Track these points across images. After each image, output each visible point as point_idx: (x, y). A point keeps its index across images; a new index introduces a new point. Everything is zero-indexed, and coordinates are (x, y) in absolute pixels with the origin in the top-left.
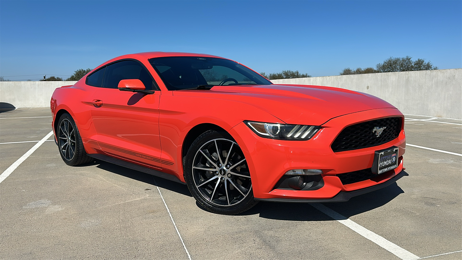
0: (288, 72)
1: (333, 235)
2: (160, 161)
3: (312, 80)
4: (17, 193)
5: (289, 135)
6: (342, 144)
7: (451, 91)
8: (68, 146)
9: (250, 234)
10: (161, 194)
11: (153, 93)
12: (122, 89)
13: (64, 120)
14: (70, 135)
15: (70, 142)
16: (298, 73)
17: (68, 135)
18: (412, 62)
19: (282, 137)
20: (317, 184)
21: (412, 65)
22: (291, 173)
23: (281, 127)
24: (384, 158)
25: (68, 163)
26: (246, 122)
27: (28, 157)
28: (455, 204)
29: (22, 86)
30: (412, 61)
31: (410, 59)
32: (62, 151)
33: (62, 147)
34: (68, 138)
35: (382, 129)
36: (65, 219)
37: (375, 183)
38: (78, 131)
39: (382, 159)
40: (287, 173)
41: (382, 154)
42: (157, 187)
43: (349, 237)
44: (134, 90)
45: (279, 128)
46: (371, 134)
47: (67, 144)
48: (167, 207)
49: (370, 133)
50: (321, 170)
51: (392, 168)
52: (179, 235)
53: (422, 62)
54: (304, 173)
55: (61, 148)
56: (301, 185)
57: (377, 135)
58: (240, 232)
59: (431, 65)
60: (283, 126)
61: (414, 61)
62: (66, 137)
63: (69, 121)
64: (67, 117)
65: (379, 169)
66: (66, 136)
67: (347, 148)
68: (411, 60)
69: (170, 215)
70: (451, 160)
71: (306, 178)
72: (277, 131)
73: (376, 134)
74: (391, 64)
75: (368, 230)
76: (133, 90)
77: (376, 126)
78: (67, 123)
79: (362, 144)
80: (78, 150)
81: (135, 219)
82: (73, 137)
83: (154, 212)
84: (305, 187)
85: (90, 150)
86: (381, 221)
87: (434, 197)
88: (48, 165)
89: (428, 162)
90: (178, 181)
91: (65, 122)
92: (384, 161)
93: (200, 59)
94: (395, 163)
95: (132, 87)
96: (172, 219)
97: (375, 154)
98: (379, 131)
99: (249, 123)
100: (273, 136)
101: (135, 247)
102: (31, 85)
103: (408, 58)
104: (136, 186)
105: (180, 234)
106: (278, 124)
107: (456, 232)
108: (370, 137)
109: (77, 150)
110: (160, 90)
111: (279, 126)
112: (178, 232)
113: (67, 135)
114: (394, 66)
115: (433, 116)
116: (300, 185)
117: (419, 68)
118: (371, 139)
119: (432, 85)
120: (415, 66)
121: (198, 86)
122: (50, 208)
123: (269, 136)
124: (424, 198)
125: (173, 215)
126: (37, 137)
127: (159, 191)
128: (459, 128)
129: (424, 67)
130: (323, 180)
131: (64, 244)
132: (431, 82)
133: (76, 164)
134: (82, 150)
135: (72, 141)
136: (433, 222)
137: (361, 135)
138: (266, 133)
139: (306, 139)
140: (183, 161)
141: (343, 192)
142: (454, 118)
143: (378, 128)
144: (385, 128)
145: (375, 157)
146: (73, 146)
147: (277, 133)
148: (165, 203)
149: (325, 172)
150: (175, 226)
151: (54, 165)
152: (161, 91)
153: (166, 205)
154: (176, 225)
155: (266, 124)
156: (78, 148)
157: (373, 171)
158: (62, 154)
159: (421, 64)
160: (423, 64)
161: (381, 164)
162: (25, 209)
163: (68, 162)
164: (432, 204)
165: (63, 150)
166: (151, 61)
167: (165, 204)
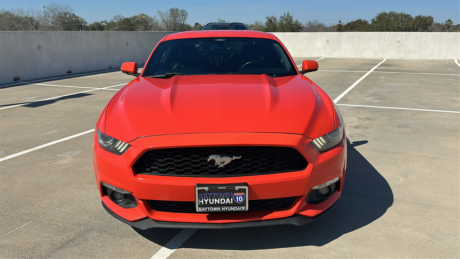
20: (132, 203)
24: (212, 195)
39: (207, 195)
41: (205, 189)
51: (233, 209)
57: (218, 165)
65: (199, 207)
92: (212, 198)
93: (218, 40)
121: (167, 74)
130: (136, 200)
141: (151, 219)
143: (220, 156)
144: (239, 158)
147: (110, 141)
161: (206, 201)
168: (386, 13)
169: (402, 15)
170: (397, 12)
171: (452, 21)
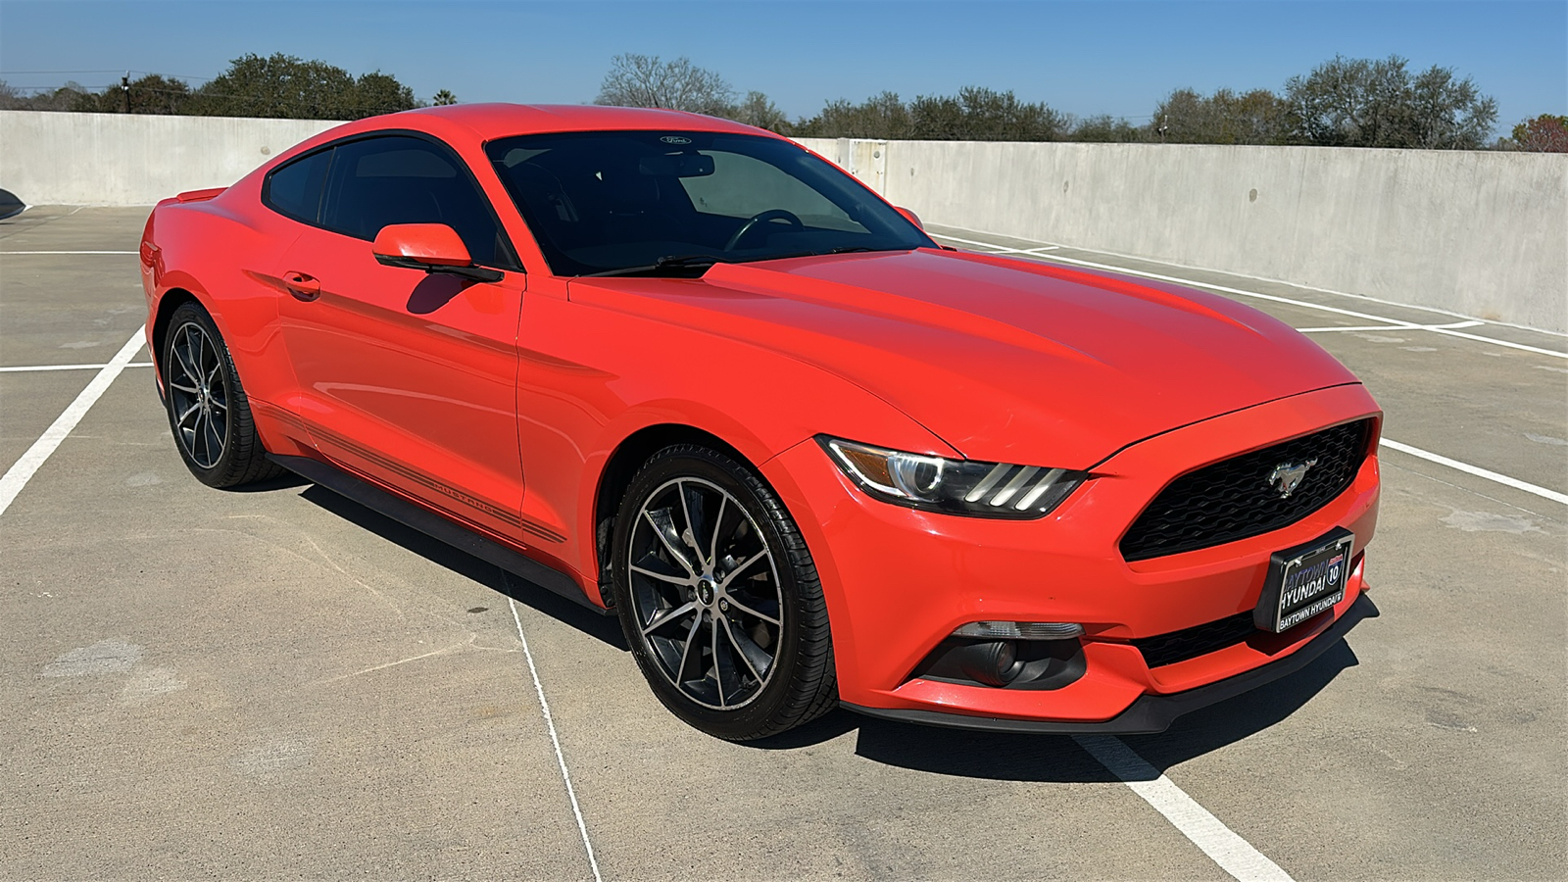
0: (979, 92)
1: (1109, 851)
2: (519, 523)
3: (1059, 153)
4: (25, 606)
5: (974, 497)
6: (1160, 531)
7: (1540, 232)
8: (203, 416)
9: (826, 831)
10: (521, 631)
11: (499, 277)
12: (386, 260)
13: (188, 326)
14: (206, 381)
15: (207, 405)
16: (1011, 98)
17: (203, 380)
18: (1407, 77)
19: (947, 503)
20: (1061, 669)
21: (1409, 86)
22: (974, 631)
23: (946, 470)
24: (1302, 575)
25: (201, 476)
26: (823, 439)
27: (64, 436)
28: (1531, 725)
29: (45, 127)
30: (1411, 72)
31: (1403, 65)
32: (182, 431)
33: (182, 419)
34: (202, 390)
35: (1302, 470)
36: (188, 731)
37: (1263, 658)
38: (236, 373)
39: (1295, 579)
40: (959, 630)
41: (1295, 564)
42: (510, 599)
43: (1164, 861)
44: (431, 266)
45: (940, 471)
46: (1262, 488)
47: (198, 409)
48: (541, 693)
49: (1258, 487)
50: (1081, 624)
51: (1326, 604)
52: (582, 825)
53: (1442, 78)
54: (1017, 634)
55: (179, 421)
56: (1005, 668)
57: (1284, 493)
58: (790, 822)
59: (1473, 89)
60: (956, 464)
61: (1418, 73)
62: (194, 386)
63: (203, 332)
64: (198, 318)
65: (1282, 617)
66: (195, 381)
67: (1174, 545)
68: (1404, 69)
69: (553, 733)
70: (1525, 518)
71: (1023, 650)
72: (933, 480)
73: (1281, 489)
74: (1337, 81)
75: (1229, 831)
76: (429, 265)
77: (1283, 461)
78: (196, 339)
79: (1230, 525)
80: (236, 438)
81: (430, 742)
82: (217, 389)
83: (496, 714)
84: (1020, 676)
85: (278, 441)
86: (1274, 792)
87: (1459, 689)
88: (131, 479)
89: (1445, 523)
90: (579, 600)
91: (191, 333)
92: (1300, 585)
93: (671, 140)
94: (1336, 587)
95: (423, 255)
96: (558, 751)
97: (1271, 564)
98: (1289, 477)
99: (834, 446)
100: (916, 498)
101: (427, 873)
102: (75, 125)
103: (1394, 65)
104: (438, 594)
105: (585, 821)
106: (937, 459)
107: (1530, 852)
108: (1259, 499)
109: (233, 438)
110: (522, 269)
111: (939, 463)
112: (576, 809)
113: (199, 380)
114: (1347, 87)
115: (1469, 315)
116: (1002, 670)
117: (1432, 98)
118: (1261, 507)
119: (1477, 204)
120: (1419, 91)
121: (661, 260)
122: (137, 678)
123: (901, 498)
124: (1427, 689)
125: (560, 730)
126: (95, 344)
127: (516, 616)
128: (1555, 369)
129: (1449, 96)
130: (1083, 652)
131: (182, 849)
132: (1475, 193)
133: (231, 483)
134: (251, 437)
135: (214, 402)
136: (1453, 803)
137: (1228, 495)
138: (894, 486)
139: (1031, 513)
140: (597, 535)
141: (1150, 696)
142: (1543, 328)
143: (1290, 465)
144: (1314, 462)
145: (1271, 577)
146: (220, 420)
147: (931, 487)
148: (535, 676)
149: (1092, 632)
150: (568, 782)
151: (156, 480)
152: (526, 273)
153: (539, 687)
154: (571, 778)
155: (895, 453)
156: (235, 429)
157: (1260, 621)
158: (180, 441)
159: (1440, 88)
160: (1447, 86)
161: (1289, 597)
162: (49, 679)
163: (203, 474)
164: (1454, 722)
165: (185, 429)
166: (495, 149)
167: (537, 682)
168: (263, 59)
169: (318, 69)
170: (298, 59)
171: (454, 97)
